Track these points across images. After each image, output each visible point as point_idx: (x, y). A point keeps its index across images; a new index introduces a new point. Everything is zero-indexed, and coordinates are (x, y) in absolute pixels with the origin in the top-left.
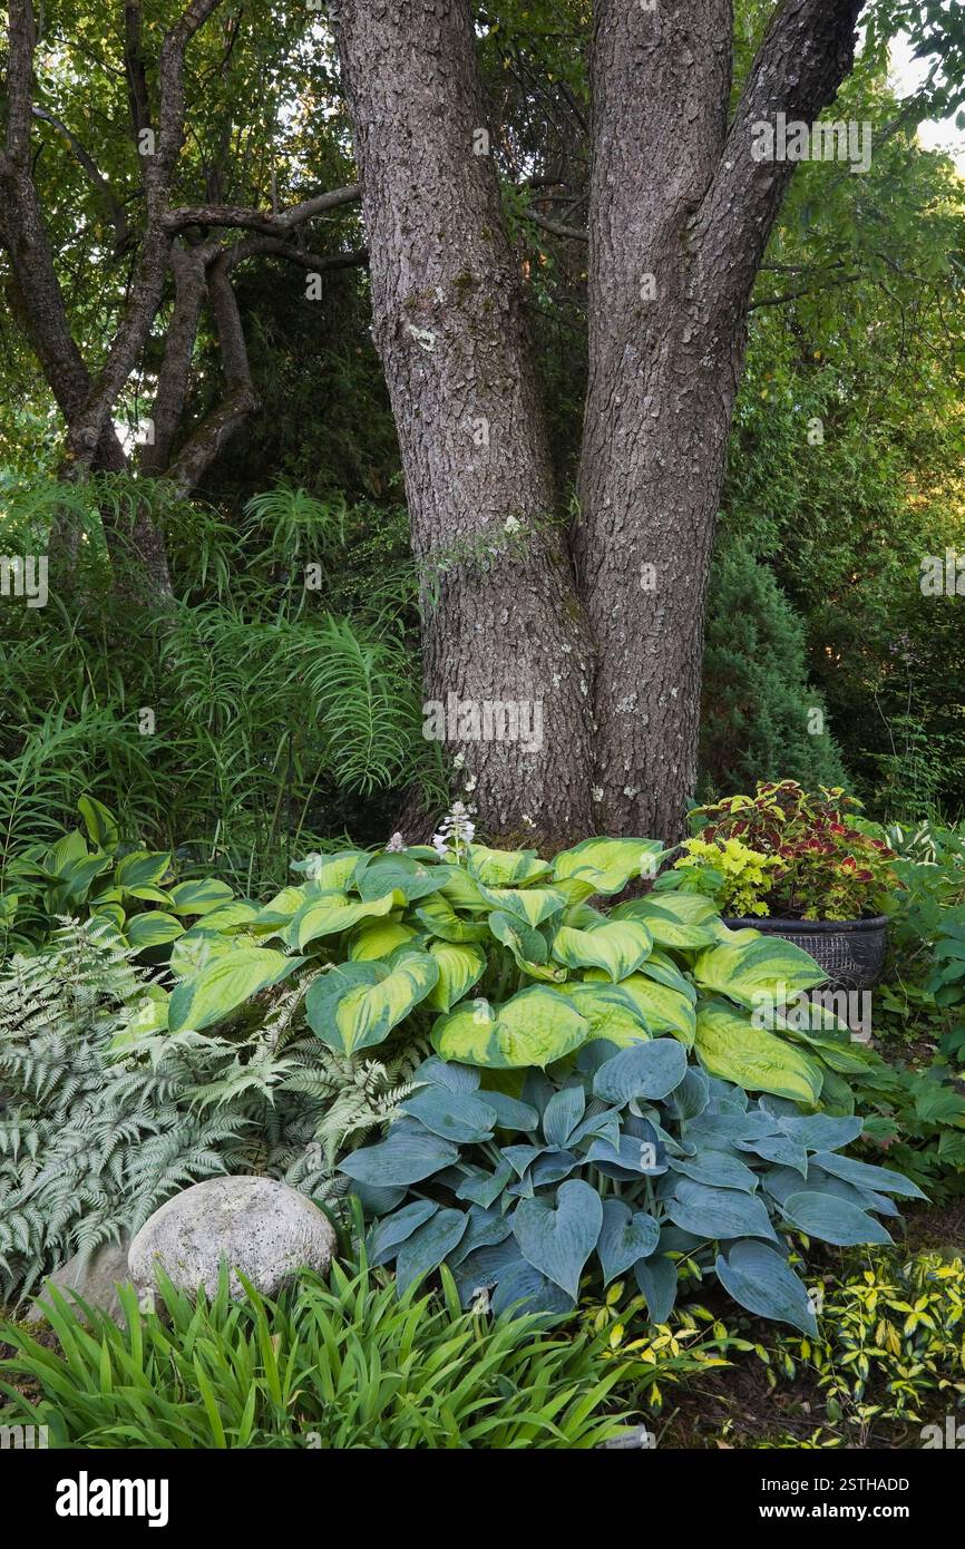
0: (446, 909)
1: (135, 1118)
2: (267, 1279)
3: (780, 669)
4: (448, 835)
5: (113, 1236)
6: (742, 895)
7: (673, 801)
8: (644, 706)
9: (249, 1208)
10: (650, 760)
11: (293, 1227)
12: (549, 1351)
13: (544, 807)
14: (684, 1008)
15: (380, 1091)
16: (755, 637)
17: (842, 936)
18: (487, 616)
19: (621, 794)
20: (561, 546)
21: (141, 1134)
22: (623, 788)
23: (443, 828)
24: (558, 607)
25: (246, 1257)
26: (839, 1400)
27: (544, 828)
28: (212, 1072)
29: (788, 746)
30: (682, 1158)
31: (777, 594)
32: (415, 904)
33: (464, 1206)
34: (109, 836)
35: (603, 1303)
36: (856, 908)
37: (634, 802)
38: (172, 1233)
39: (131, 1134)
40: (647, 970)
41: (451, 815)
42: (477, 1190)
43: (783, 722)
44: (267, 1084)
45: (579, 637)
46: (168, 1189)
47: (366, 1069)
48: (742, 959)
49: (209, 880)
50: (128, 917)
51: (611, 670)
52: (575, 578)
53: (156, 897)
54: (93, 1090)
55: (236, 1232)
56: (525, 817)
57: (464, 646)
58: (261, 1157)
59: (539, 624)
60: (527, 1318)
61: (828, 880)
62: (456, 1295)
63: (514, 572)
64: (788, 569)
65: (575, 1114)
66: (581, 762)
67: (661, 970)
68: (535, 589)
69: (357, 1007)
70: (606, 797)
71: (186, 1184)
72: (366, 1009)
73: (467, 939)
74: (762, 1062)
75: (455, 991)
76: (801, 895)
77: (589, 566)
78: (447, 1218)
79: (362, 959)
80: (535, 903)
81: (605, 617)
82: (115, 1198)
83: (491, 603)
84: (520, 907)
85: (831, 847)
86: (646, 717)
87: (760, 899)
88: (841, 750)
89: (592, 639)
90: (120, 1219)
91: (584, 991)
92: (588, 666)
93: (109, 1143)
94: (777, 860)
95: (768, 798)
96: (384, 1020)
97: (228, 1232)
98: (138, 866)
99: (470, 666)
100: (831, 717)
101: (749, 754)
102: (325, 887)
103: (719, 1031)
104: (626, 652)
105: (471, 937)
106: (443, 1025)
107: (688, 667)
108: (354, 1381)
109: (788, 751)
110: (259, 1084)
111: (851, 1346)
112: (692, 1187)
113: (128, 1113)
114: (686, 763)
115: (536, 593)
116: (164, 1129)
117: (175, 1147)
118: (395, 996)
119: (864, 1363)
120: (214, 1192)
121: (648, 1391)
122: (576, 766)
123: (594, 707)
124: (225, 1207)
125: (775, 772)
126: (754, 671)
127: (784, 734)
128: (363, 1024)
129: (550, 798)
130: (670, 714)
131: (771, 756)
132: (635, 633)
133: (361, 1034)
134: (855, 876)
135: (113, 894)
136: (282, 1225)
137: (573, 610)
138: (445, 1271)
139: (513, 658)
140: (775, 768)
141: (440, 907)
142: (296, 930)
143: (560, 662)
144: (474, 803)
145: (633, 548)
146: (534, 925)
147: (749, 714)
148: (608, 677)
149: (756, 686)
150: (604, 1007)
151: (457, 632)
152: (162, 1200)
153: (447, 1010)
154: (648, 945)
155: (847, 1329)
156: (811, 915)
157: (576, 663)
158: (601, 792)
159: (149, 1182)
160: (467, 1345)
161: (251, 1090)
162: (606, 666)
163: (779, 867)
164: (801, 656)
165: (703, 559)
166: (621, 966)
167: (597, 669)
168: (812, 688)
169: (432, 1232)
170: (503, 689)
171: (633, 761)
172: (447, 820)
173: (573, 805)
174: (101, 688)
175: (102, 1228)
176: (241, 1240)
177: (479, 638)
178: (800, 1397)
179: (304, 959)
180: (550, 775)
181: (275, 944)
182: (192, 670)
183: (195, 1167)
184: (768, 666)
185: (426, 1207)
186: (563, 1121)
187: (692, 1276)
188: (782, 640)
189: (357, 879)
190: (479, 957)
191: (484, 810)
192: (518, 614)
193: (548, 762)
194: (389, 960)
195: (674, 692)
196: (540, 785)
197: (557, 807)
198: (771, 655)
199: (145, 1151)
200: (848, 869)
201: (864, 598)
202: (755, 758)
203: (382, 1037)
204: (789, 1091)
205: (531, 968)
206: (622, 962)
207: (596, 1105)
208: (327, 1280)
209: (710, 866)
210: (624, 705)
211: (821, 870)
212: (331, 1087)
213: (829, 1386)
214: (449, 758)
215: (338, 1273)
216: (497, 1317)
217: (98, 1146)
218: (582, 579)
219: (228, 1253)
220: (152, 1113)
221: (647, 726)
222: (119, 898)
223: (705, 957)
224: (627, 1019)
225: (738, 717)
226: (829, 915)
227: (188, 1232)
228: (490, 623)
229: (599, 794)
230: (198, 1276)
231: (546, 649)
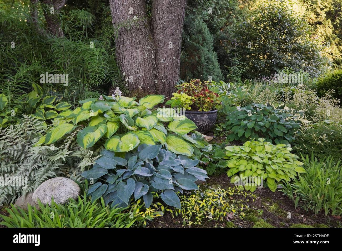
0: (112, 113)
1: (37, 164)
2: (63, 201)
3: (207, 47)
4: (116, 95)
5: (30, 191)
6: (185, 106)
7: (174, 82)
8: (167, 61)
9: (59, 185)
10: (168, 73)
11: (69, 189)
12: (121, 216)
13: (143, 85)
14: (163, 136)
15: (93, 156)
16: (201, 40)
17: (207, 115)
18: (130, 40)
19: (161, 81)
20: (148, 23)
21: (38, 167)
22: (162, 80)
23: (114, 93)
24: (147, 38)
25: (58, 196)
26: (186, 221)
27: (143, 89)
28: (54, 153)
29: (208, 65)
30: (157, 172)
31: (207, 29)
32: (104, 113)
33: (107, 183)
34: (40, 92)
35: (136, 204)
36: (210, 108)
37: (164, 83)
38: (41, 191)
39: (36, 167)
40: (156, 127)
41: (116, 90)
42: (111, 180)
43: (207, 60)
44: (64, 157)
45: (151, 45)
46: (42, 181)
47: (90, 152)
48: (179, 123)
49: (65, 102)
50: (45, 111)
51: (159, 52)
52: (151, 30)
53: (52, 107)
54: (29, 157)
55: (56, 191)
56: (139, 87)
57: (125, 47)
58: (68, 171)
59: (142, 42)
60: (118, 209)
61: (204, 102)
62: (104, 203)
63: (135, 29)
64: (211, 23)
65: (135, 162)
66: (152, 74)
67: (159, 127)
68: (141, 33)
69: (87, 138)
70: (158, 82)
71: (46, 179)
72: (90, 138)
73: (115, 121)
74: (181, 147)
75: (111, 134)
76: (199, 106)
77: (154, 28)
78: (103, 186)
79: (91, 126)
80: (132, 112)
81: (158, 40)
82: (32, 182)
83: (131, 37)
84: (128, 114)
85: (205, 95)
86: (167, 64)
87: (189, 106)
88: (220, 66)
89: (155, 45)
90: (32, 187)
91: (141, 132)
92: (154, 52)
93: (30, 170)
94: (193, 98)
95: (192, 83)
96: (94, 141)
97: (54, 191)
98: (48, 99)
99: (126, 52)
100: (218, 58)
101: (199, 67)
102: (84, 109)
103: (172, 140)
104: (163, 48)
105: (116, 121)
106: (108, 141)
107: (177, 52)
108: (77, 224)
109: (208, 66)
110: (63, 157)
111: (189, 210)
112: (157, 178)
113: (36, 162)
114: (177, 74)
115: (141, 34)
116: (44, 166)
117: (45, 171)
118: (96, 136)
119: (191, 213)
120: (52, 182)
121: (143, 223)
122: (151, 75)
123: (155, 61)
124: (54, 185)
125: (205, 71)
126: (201, 48)
127: (207, 62)
128: (89, 142)
129: (145, 83)
130: (173, 63)
131: (204, 67)
132: (165, 44)
133: (88, 144)
134: (210, 102)
135: (42, 106)
136: (67, 189)
137: (150, 38)
138: (102, 198)
139: (136, 50)
140: (205, 70)
141: (111, 112)
142: (76, 120)
143: (147, 51)
144: (128, 84)
145: (164, 24)
146: (131, 117)
147: (199, 58)
148: (158, 54)
149: (201, 51)
150: (145, 136)
151: (123, 44)
152: (41, 183)
153: (109, 138)
154: (156, 121)
155: (189, 206)
156: (200, 110)
157: (151, 51)
158: (157, 81)
159: (39, 179)
160: (104, 215)
161: (61, 158)
162: (158, 52)
163: (194, 99)
164: (212, 44)
165: (181, 26)
166: (150, 127)
167: (156, 52)
168: (214, 51)
169: (100, 189)
170: (134, 57)
171: (164, 74)
172: (115, 91)
173: (150, 84)
174: (37, 57)
175: (28, 189)
176: (57, 192)
177: (128, 45)
178: (179, 220)
179: (77, 126)
180: (145, 77)
181: (71, 122)
182: (58, 53)
183: (49, 175)
184: (204, 47)
185: (100, 184)
186: (132, 163)
187: (157, 197)
188: (208, 41)
189: (91, 107)
190: (118, 125)
191: (130, 85)
192: (137, 39)
193: (144, 74)
194: (97, 126)
195: (174, 58)
196: (142, 80)
197: (147, 85)
198: (205, 44)
199: (39, 171)
200: (208, 100)
201: (228, 30)
202: (200, 68)
203: (93, 145)
204: (185, 154)
205: (130, 128)
206: (150, 126)
207: (140, 160)
208: (77, 200)
209: (178, 99)
210: (162, 61)
211: (202, 100)
212: (83, 155)
213: (184, 218)
214: (122, 73)
215: (79, 198)
216: (112, 208)
217: (28, 170)
218: (153, 31)
219: (54, 196)
220: (41, 162)
221: (168, 65)
222: (43, 107)
223: (171, 123)
224: (150, 139)
225: (197, 58)
226: (204, 110)
227: (45, 191)
228: (130, 41)
229: (156, 81)
230: (47, 201)
231: (144, 48)
